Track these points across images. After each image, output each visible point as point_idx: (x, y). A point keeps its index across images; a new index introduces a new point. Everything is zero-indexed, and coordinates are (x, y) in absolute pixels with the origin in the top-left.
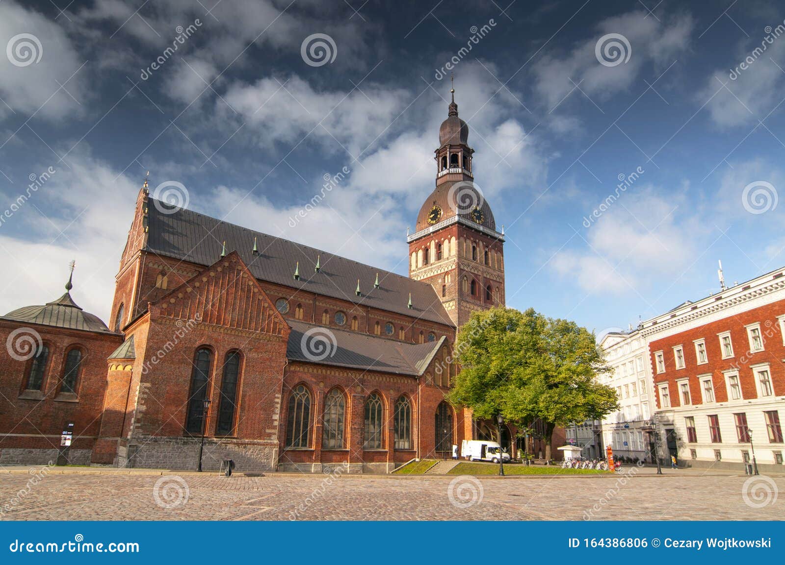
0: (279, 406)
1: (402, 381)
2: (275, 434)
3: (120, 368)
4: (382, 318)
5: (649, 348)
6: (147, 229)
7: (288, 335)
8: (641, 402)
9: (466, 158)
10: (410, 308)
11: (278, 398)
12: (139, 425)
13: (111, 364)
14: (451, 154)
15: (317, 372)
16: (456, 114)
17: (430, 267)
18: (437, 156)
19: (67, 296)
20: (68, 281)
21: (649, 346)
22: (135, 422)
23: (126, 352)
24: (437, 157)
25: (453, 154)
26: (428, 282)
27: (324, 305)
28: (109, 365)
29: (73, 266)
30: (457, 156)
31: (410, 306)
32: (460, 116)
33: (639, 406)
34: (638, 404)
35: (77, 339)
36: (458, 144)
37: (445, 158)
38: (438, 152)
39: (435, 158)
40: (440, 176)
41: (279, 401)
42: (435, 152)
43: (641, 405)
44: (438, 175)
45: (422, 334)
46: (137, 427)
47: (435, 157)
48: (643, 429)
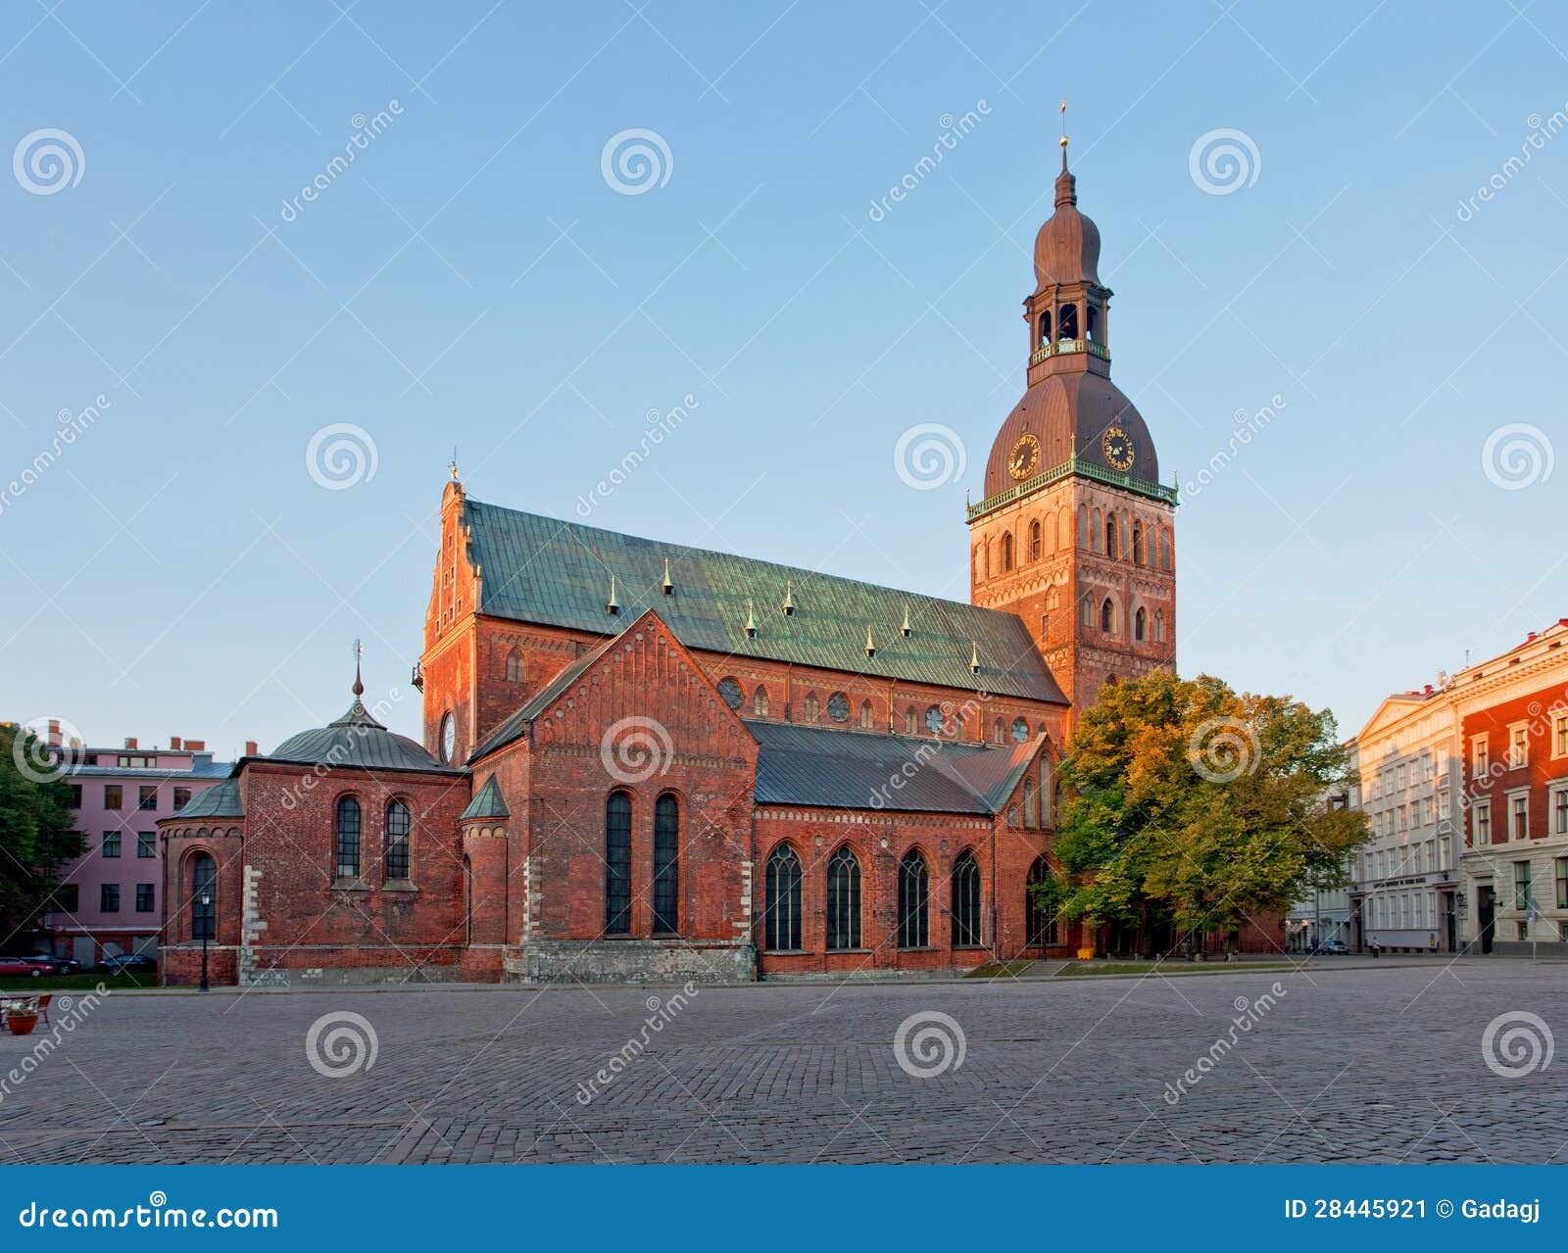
0: (748, 882)
1: (965, 825)
2: (746, 929)
3: (486, 833)
4: (919, 699)
5: (1462, 729)
6: (478, 571)
7: (756, 758)
8: (1439, 836)
9: (1095, 312)
10: (976, 671)
11: (747, 869)
12: (537, 924)
13: (469, 827)
14: (1061, 305)
15: (811, 819)
16: (1073, 201)
17: (1015, 577)
18: (1028, 313)
19: (358, 706)
20: (355, 679)
21: (1463, 724)
22: (531, 920)
23: (491, 805)
24: (1029, 316)
25: (1066, 306)
26: (1012, 611)
27: (807, 683)
28: (464, 828)
29: (359, 651)
30: (1073, 307)
31: (976, 668)
32: (1080, 207)
33: (1436, 843)
34: (1432, 841)
35: (399, 785)
36: (1076, 279)
37: (1046, 316)
38: (1030, 302)
39: (1024, 316)
40: (1036, 360)
41: (748, 873)
42: (1024, 303)
43: (1439, 843)
44: (1031, 359)
45: (999, 725)
46: (534, 928)
47: (1026, 312)
48: (1438, 888)
